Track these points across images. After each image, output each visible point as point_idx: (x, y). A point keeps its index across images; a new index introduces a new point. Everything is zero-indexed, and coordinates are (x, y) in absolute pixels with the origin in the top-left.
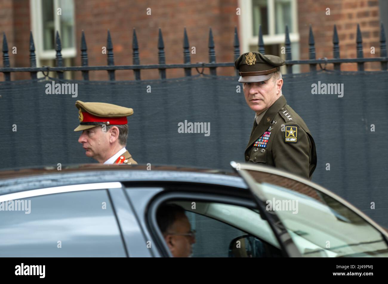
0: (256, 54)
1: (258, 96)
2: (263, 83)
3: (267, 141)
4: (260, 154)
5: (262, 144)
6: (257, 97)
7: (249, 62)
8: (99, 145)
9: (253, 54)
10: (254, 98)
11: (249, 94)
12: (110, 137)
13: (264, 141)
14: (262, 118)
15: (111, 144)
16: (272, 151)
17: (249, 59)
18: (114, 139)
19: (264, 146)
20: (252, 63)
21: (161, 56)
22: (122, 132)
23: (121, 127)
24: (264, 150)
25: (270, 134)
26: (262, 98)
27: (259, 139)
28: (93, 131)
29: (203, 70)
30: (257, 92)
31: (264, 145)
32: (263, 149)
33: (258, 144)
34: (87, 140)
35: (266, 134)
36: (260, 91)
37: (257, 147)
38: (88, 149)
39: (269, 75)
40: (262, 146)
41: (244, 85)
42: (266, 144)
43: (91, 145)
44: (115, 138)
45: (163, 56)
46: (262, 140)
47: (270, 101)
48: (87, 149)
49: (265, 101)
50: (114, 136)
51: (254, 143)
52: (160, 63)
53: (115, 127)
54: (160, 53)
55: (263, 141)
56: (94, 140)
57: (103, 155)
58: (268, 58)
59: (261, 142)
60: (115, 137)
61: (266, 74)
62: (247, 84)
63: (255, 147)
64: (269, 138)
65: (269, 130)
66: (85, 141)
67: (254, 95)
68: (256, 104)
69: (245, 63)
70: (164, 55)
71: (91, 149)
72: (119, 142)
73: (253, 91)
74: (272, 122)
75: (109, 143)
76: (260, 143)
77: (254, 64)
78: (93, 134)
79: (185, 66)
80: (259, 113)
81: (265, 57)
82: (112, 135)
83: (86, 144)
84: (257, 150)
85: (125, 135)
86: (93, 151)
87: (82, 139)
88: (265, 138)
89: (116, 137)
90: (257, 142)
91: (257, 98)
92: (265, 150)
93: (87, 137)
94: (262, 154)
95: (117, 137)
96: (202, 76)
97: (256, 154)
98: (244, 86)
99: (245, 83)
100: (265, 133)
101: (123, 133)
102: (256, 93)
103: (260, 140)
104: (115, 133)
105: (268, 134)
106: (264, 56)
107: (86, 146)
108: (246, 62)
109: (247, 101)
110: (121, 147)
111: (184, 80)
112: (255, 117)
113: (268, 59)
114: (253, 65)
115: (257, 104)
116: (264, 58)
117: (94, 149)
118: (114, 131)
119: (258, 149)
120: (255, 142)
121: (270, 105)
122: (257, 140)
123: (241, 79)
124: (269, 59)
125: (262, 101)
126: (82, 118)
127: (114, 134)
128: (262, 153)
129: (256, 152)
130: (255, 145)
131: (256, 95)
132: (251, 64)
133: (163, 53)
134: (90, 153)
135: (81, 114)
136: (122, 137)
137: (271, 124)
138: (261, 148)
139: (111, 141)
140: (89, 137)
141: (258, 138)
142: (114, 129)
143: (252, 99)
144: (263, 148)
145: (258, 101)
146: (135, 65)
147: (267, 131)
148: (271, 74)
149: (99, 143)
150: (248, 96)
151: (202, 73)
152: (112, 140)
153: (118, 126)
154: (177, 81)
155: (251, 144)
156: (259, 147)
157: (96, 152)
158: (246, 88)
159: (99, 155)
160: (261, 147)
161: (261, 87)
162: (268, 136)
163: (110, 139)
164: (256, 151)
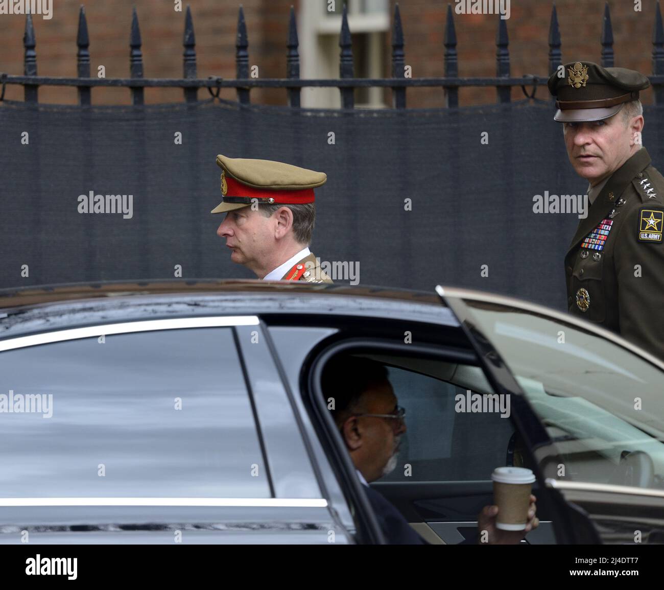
0: (588, 65)
1: (591, 149)
2: (603, 123)
3: (604, 238)
4: (593, 264)
5: (596, 244)
6: (589, 151)
7: (575, 82)
8: (254, 241)
9: (583, 66)
10: (583, 153)
11: (574, 144)
12: (276, 228)
13: (600, 237)
14: (599, 191)
15: (277, 240)
16: (613, 257)
17: (575, 75)
18: (282, 231)
19: (598, 247)
20: (580, 83)
21: (450, 61)
22: (299, 218)
23: (298, 208)
24: (598, 256)
25: (611, 224)
26: (600, 152)
27: (591, 233)
28: (243, 215)
29: (534, 91)
30: (589, 141)
31: (599, 245)
32: (597, 254)
33: (589, 243)
34: (234, 231)
35: (605, 225)
36: (594, 138)
37: (587, 249)
38: (236, 249)
39: (615, 107)
40: (596, 248)
41: (566, 127)
42: (602, 243)
43: (239, 241)
44: (285, 230)
45: (454, 61)
46: (596, 236)
47: (616, 159)
48: (233, 249)
49: (606, 158)
50: (283, 225)
51: (583, 241)
52: (445, 76)
53: (285, 208)
54: (447, 55)
55: (597, 238)
56: (245, 231)
57: (263, 260)
58: (613, 75)
59: (594, 240)
60: (285, 228)
61: (608, 106)
62: (571, 125)
63: (584, 248)
64: (609, 233)
65: (611, 216)
66: (230, 233)
67: (583, 146)
68: (586, 164)
69: (567, 84)
70: (455, 59)
71: (239, 248)
72: (294, 238)
73: (581, 139)
74: (618, 201)
75: (273, 240)
76: (592, 241)
77: (584, 85)
78: (243, 221)
79: (499, 81)
80: (595, 183)
81: (607, 73)
82: (279, 223)
83: (231, 238)
84: (586, 254)
85: (306, 224)
86: (243, 253)
87: (225, 229)
88: (602, 232)
89: (287, 228)
90: (587, 240)
91: (590, 154)
92: (600, 256)
93: (233, 226)
94: (596, 263)
95: (290, 227)
96: (532, 103)
97: (583, 263)
98: (565, 129)
99: (568, 124)
100: (602, 223)
101: (303, 220)
102: (588, 144)
103: (593, 235)
104: (285, 219)
105: (608, 224)
106: (604, 70)
107: (231, 242)
108: (570, 81)
109: (571, 159)
110: (298, 246)
111: (494, 111)
112: (588, 191)
113: (612, 77)
114: (582, 86)
115: (589, 164)
116: (603, 73)
117: (244, 249)
118: (284, 216)
119: (588, 253)
120: (584, 239)
121: (615, 166)
122: (588, 235)
123: (558, 115)
124: (615, 75)
125: (599, 158)
126: (225, 188)
127: (282, 221)
128: (595, 261)
129: (584, 258)
130: (583, 246)
131: (588, 147)
132: (579, 85)
133: (455, 55)
134: (238, 257)
135: (224, 181)
136: (301, 228)
137: (615, 204)
138: (594, 251)
139: (277, 236)
140: (238, 225)
141: (590, 231)
142: (283, 212)
143: (579, 155)
144: (597, 251)
145: (590, 160)
146: (395, 79)
147: (607, 218)
148: (619, 106)
149: (255, 239)
150: (573, 149)
151: (533, 97)
152: (279, 233)
153: (291, 206)
154: (481, 112)
155: (577, 242)
156: (591, 249)
157: (248, 254)
158: (568, 133)
159: (254, 260)
160: (594, 249)
161: (597, 132)
162: (607, 229)
163: (275, 231)
164: (584, 256)
